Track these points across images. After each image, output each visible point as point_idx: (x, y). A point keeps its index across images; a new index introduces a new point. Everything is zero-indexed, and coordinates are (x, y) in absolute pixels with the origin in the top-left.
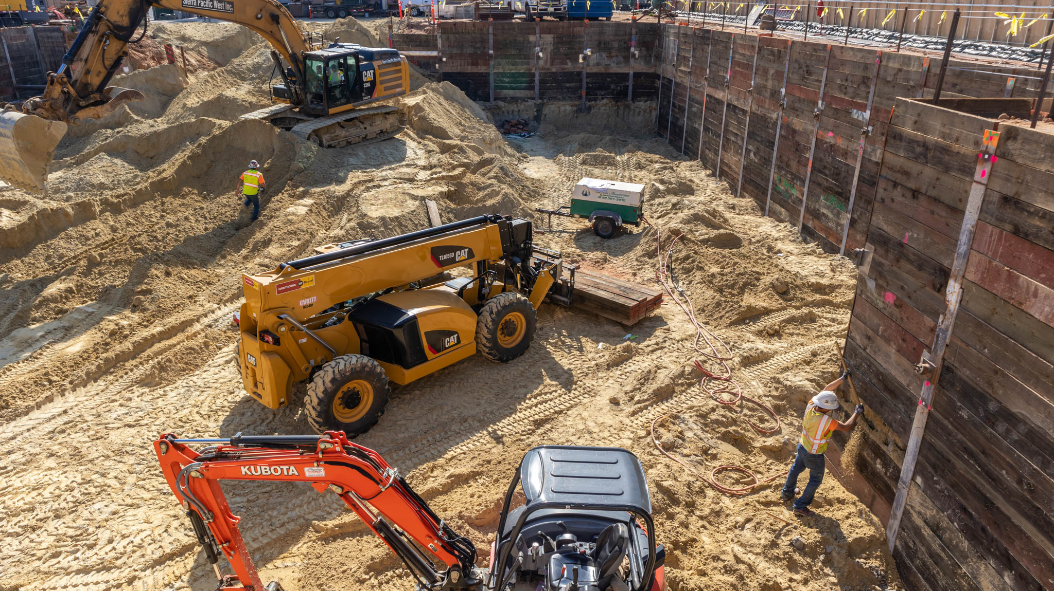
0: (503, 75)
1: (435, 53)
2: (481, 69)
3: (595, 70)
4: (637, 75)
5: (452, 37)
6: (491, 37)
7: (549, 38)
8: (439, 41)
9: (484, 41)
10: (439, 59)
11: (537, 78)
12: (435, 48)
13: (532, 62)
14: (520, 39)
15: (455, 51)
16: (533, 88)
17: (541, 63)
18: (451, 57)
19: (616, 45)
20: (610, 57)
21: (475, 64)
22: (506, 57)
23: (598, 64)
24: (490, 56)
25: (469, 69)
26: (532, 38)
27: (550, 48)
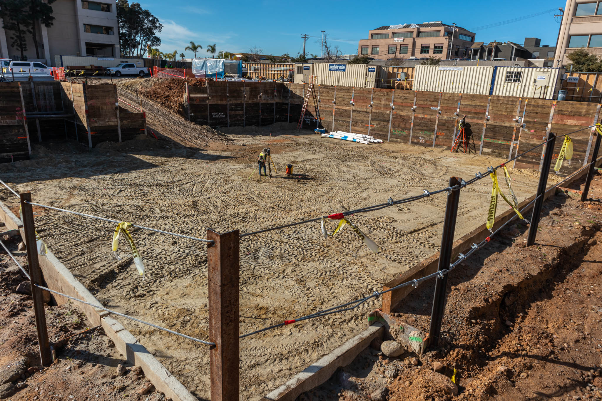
0: (232, 104)
1: (206, 95)
2: (224, 102)
3: (263, 102)
4: (277, 103)
5: (213, 88)
6: (228, 88)
7: (248, 88)
8: (208, 90)
9: (225, 90)
10: (207, 98)
11: (244, 106)
12: (206, 93)
13: (243, 99)
14: (238, 89)
15: (214, 94)
16: (243, 110)
17: (246, 99)
18: (212, 97)
19: (270, 91)
20: (268, 96)
21: (222, 100)
22: (233, 97)
23: (264, 99)
24: (227, 96)
25: (219, 102)
26: (242, 89)
27: (249, 93)
